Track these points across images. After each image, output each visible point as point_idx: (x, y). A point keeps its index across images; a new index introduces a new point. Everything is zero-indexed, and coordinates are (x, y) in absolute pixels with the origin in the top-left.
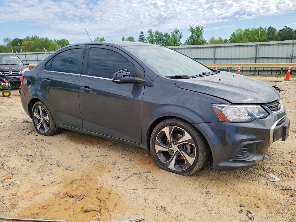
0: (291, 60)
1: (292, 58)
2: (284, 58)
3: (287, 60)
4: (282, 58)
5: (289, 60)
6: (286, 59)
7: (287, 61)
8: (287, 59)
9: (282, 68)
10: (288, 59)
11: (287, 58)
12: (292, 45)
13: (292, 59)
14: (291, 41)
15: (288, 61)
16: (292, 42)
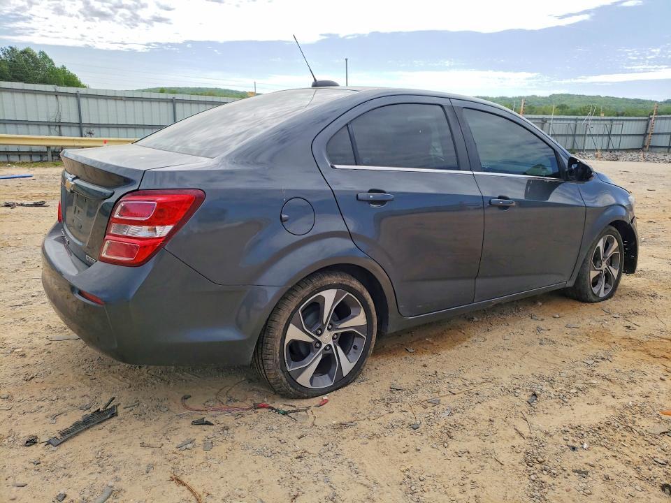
0: (57, 129)
1: (59, 124)
2: (41, 123)
3: (50, 129)
4: (39, 123)
5: (55, 130)
6: (47, 127)
7: (50, 131)
8: (49, 126)
9: (48, 147)
10: (52, 127)
11: (49, 124)
12: (55, 97)
13: (59, 126)
14: (50, 88)
15: (53, 131)
16: (54, 91)
